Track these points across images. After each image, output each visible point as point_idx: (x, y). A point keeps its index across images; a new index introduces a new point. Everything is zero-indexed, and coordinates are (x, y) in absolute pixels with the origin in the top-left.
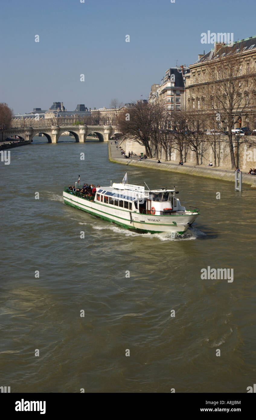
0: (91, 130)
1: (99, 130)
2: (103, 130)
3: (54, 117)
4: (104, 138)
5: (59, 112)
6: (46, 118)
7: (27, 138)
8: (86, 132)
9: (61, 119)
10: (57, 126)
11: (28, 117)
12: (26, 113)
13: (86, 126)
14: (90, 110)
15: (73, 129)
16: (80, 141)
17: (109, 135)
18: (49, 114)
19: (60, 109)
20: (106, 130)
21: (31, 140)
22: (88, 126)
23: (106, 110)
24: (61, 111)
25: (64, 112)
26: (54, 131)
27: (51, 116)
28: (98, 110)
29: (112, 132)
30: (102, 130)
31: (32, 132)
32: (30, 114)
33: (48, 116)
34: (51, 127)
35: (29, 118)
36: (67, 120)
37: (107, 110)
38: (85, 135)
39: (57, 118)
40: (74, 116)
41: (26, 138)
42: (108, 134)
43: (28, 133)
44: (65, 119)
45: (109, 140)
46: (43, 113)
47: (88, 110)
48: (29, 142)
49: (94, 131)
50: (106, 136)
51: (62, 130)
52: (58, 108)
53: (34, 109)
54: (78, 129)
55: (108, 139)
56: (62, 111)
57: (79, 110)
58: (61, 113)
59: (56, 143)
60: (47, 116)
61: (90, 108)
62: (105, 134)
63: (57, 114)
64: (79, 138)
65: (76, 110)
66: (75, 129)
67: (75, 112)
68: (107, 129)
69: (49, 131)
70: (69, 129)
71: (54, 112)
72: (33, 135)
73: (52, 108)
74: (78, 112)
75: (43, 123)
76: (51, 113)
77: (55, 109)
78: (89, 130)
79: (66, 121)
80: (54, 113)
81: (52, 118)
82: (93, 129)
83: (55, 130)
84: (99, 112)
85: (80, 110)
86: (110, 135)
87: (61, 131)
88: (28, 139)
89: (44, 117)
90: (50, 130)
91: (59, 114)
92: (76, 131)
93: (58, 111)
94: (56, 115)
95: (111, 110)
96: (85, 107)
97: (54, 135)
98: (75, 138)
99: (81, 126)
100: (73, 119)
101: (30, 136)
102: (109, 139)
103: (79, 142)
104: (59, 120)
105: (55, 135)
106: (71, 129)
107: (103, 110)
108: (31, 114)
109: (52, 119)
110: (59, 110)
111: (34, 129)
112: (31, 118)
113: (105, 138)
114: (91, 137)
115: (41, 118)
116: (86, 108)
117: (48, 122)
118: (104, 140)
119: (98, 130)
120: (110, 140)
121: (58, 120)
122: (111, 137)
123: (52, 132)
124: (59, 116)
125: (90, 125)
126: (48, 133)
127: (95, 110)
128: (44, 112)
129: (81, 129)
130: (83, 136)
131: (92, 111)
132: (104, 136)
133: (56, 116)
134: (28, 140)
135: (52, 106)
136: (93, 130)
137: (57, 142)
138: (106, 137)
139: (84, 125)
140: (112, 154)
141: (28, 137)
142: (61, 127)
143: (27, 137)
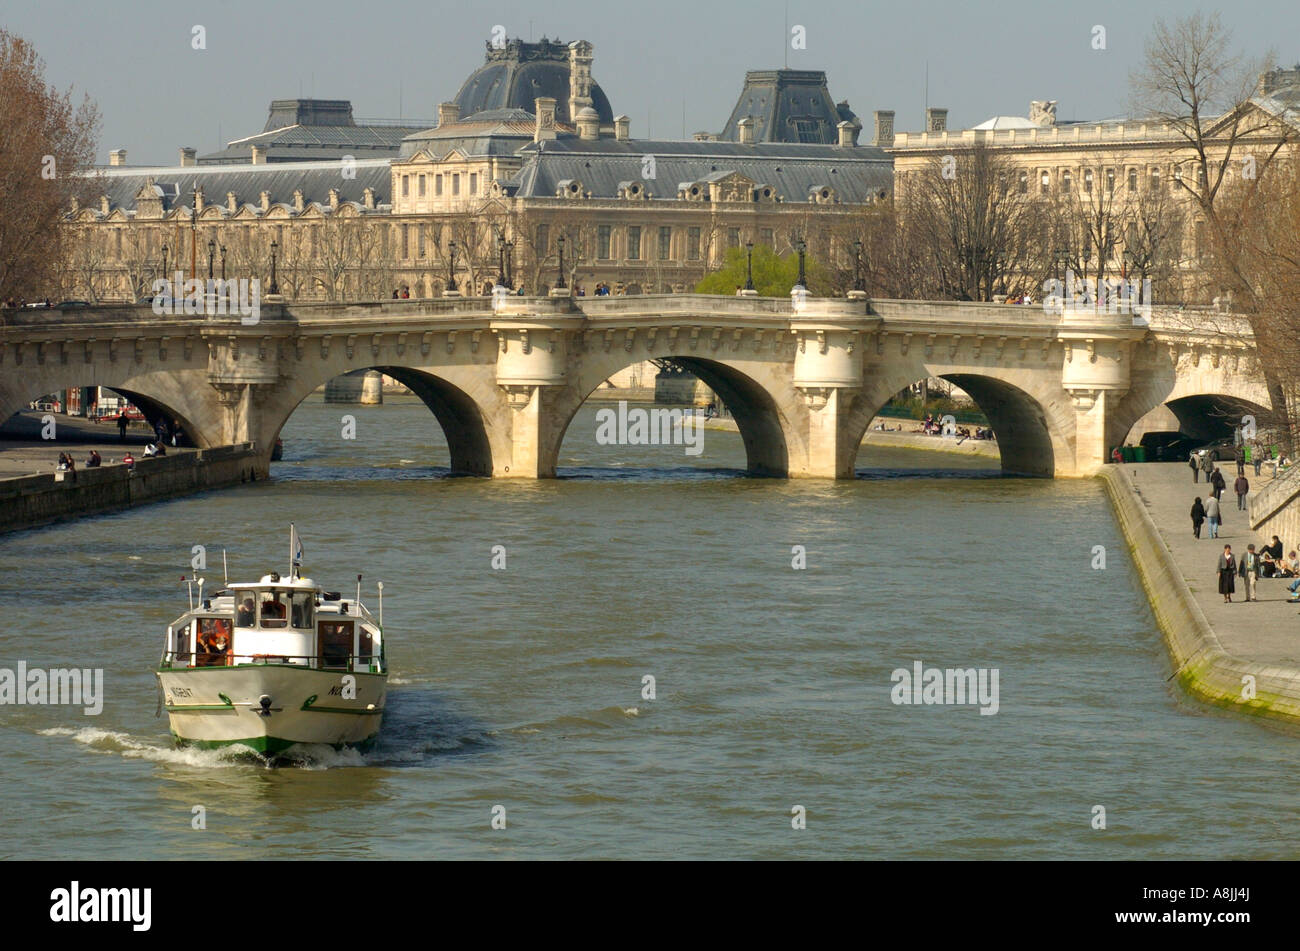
0: (916, 353)
1: (1009, 355)
2: (1049, 347)
3: (497, 194)
4: (1058, 443)
5: (550, 145)
6: (406, 203)
7: (227, 423)
8: (869, 371)
9: (573, 222)
10: (555, 301)
11: (213, 194)
12: (190, 154)
13: (869, 311)
14: (887, 134)
15: (725, 333)
16: (795, 466)
17: (1108, 407)
18: (440, 169)
19: (562, 116)
20: (1081, 356)
21: (267, 440)
22: (892, 311)
23: (1054, 137)
24: (568, 140)
25: (604, 142)
26: (516, 346)
27: (465, 183)
28: (968, 137)
29: (1148, 374)
30: (1033, 355)
31: (281, 357)
32: (234, 161)
33: (431, 182)
34: (487, 305)
35: (224, 202)
36: (635, 233)
37: (1075, 135)
38: (854, 406)
39: (520, 206)
40: (714, 192)
41: (215, 420)
42: (1101, 399)
43: (242, 369)
44: (604, 225)
45: (1109, 459)
46: (377, 150)
47: (856, 131)
48: (246, 464)
49: (953, 358)
50: (1080, 417)
51: (609, 347)
52: (543, 108)
53: (275, 108)
54: (782, 341)
55: (1099, 449)
56: (586, 132)
57: (764, 126)
58: (576, 160)
59: (541, 476)
60: (414, 183)
61: (886, 116)
62: (1066, 394)
63: (532, 168)
64: (791, 438)
65: (732, 125)
66: (747, 334)
67: (721, 149)
68: (1096, 343)
69: (464, 352)
70: (684, 331)
71: (498, 149)
72: (295, 391)
73: (470, 103)
74: (754, 149)
75: (375, 260)
76: (457, 157)
77: (510, 113)
78: (892, 351)
79: (618, 240)
80: (491, 151)
81: (475, 206)
82: (940, 339)
83: (531, 338)
84: (981, 153)
85: (780, 133)
86: (1122, 407)
87: (595, 358)
88: (233, 429)
89: (383, 195)
90: (483, 341)
91: (553, 164)
92: (758, 353)
93: (539, 133)
94: (517, 177)
95: (1141, 133)
96: (823, 101)
97: (515, 389)
98: (740, 439)
99: (805, 308)
100: (695, 228)
101: (264, 398)
102: (1117, 452)
103: (780, 473)
104: (543, 229)
105: (531, 389)
106: (704, 332)
107: (1032, 138)
108: (248, 160)
109: (468, 215)
110: (547, 125)
111: (304, 320)
112: (240, 204)
113: (1072, 441)
114: (908, 425)
115: (354, 209)
116: (844, 112)
117: (430, 250)
118: (1062, 468)
119: (992, 351)
120: (1127, 468)
121: (538, 228)
122: (1134, 438)
123: (493, 361)
124: (544, 187)
125: (907, 293)
126: (459, 375)
127: (944, 138)
128: (387, 141)
129: (811, 334)
130: (826, 419)
131: (900, 140)
132: (1057, 417)
133: (512, 191)
134: (243, 437)
135: (472, 81)
136: (940, 349)
137: (549, 471)
138: (1080, 432)
139: (842, 297)
140: (1201, 617)
141: (245, 405)
142: (594, 309)
143: (233, 405)
